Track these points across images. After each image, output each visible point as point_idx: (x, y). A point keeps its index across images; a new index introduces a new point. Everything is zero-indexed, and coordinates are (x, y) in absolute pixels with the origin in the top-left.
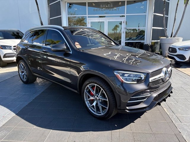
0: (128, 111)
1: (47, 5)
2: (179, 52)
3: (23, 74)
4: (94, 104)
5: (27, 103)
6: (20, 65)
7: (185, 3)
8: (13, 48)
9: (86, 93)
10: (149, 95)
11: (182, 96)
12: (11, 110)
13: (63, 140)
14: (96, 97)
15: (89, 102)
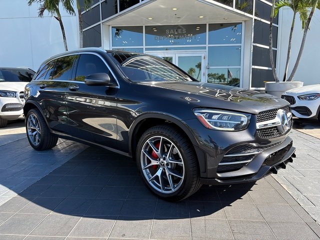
0: (219, 181)
1: (79, 32)
2: (299, 103)
3: (34, 133)
4: (159, 173)
5: (39, 178)
6: (31, 118)
7: (303, 28)
8: (19, 95)
9: (144, 155)
10: (257, 153)
11: (311, 167)
12: (10, 188)
13: (103, 232)
14: (162, 160)
15: (148, 171)
